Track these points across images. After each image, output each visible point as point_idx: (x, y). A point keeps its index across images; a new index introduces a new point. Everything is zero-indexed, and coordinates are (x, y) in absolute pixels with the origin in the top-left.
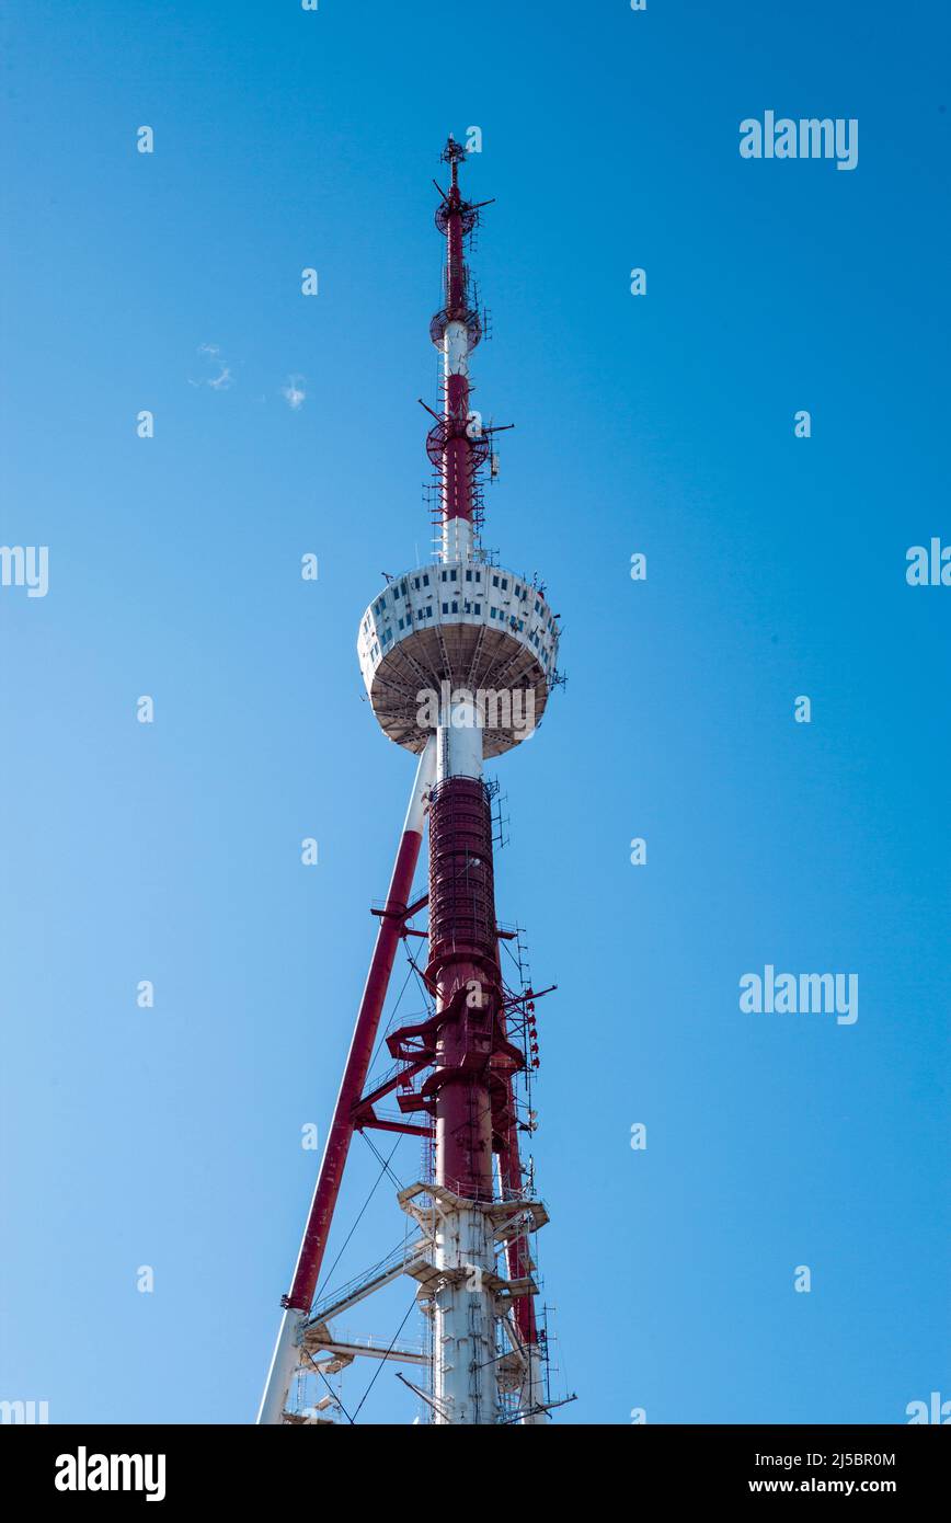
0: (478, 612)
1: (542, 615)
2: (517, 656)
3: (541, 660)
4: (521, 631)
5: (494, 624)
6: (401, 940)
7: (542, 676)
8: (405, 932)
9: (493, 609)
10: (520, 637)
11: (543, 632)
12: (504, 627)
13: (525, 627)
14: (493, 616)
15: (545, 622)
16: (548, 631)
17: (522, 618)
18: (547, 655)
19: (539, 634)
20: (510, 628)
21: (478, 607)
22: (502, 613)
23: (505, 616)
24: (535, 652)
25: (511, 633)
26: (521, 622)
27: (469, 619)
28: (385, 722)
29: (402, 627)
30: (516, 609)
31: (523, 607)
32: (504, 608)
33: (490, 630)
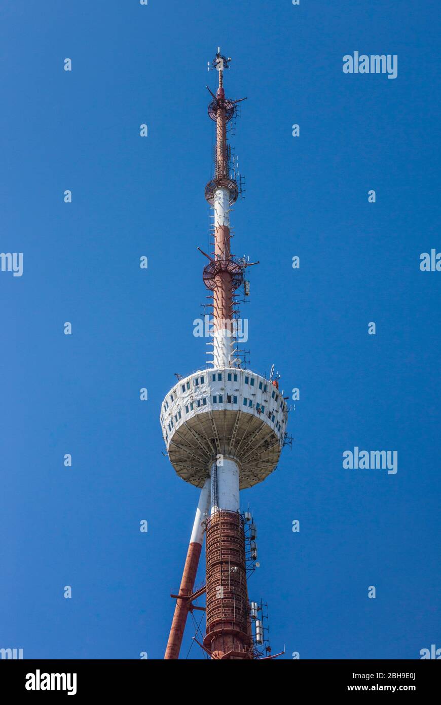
0: (235, 402)
1: (276, 400)
2: (261, 429)
3: (276, 430)
4: (263, 413)
5: (246, 409)
6: (189, 612)
7: (277, 441)
8: (191, 608)
9: (245, 400)
10: (263, 417)
11: (277, 411)
12: (251, 411)
13: (265, 410)
14: (245, 404)
15: (278, 405)
16: (280, 410)
17: (264, 404)
18: (280, 426)
19: (275, 413)
20: (256, 411)
21: (235, 398)
22: (251, 402)
23: (253, 403)
24: (272, 425)
25: (257, 415)
26: (263, 407)
27: (231, 407)
28: (178, 468)
29: (187, 411)
30: (260, 398)
31: (265, 397)
32: (252, 398)
33: (243, 413)
